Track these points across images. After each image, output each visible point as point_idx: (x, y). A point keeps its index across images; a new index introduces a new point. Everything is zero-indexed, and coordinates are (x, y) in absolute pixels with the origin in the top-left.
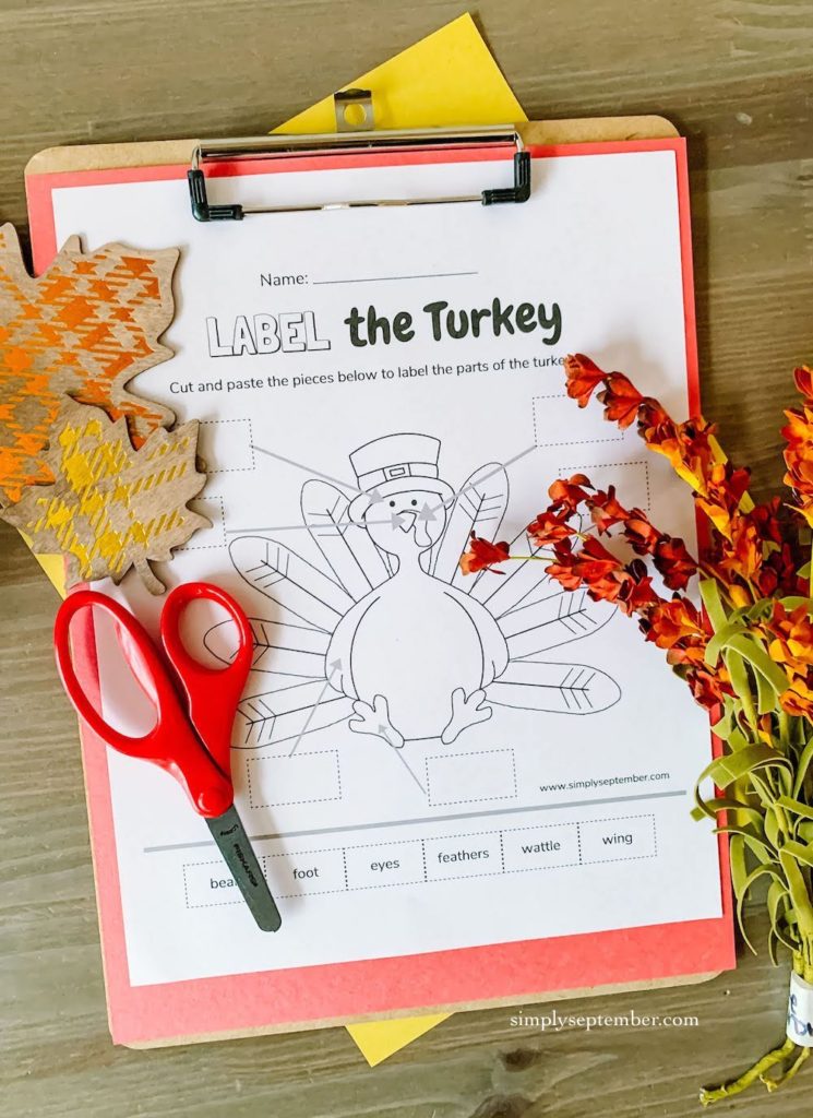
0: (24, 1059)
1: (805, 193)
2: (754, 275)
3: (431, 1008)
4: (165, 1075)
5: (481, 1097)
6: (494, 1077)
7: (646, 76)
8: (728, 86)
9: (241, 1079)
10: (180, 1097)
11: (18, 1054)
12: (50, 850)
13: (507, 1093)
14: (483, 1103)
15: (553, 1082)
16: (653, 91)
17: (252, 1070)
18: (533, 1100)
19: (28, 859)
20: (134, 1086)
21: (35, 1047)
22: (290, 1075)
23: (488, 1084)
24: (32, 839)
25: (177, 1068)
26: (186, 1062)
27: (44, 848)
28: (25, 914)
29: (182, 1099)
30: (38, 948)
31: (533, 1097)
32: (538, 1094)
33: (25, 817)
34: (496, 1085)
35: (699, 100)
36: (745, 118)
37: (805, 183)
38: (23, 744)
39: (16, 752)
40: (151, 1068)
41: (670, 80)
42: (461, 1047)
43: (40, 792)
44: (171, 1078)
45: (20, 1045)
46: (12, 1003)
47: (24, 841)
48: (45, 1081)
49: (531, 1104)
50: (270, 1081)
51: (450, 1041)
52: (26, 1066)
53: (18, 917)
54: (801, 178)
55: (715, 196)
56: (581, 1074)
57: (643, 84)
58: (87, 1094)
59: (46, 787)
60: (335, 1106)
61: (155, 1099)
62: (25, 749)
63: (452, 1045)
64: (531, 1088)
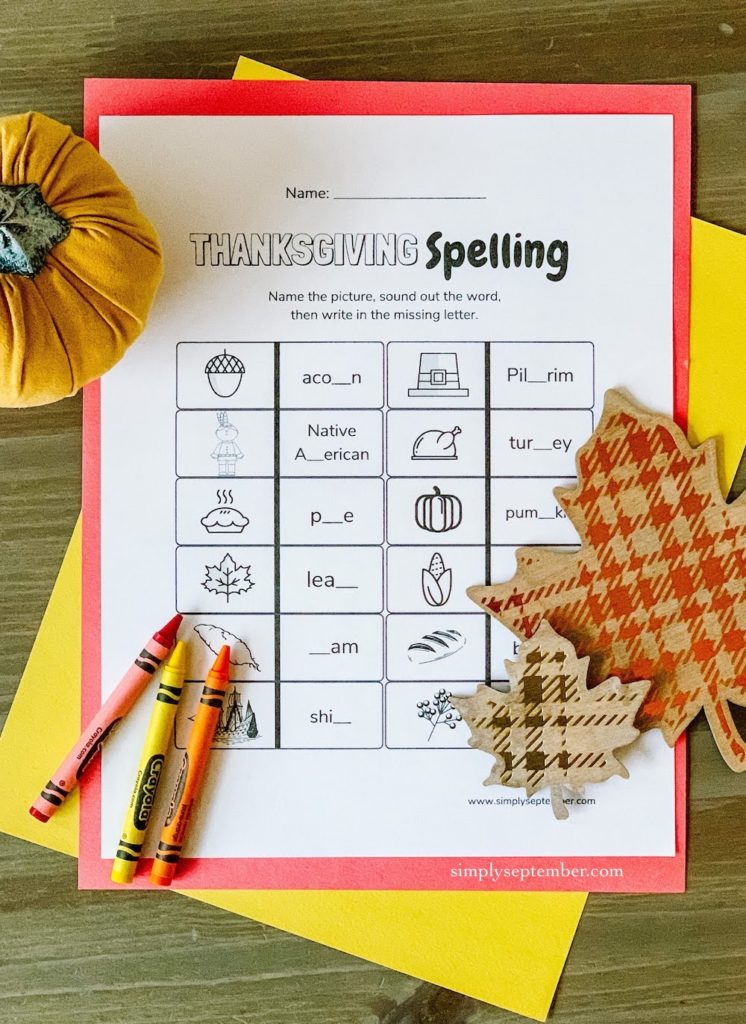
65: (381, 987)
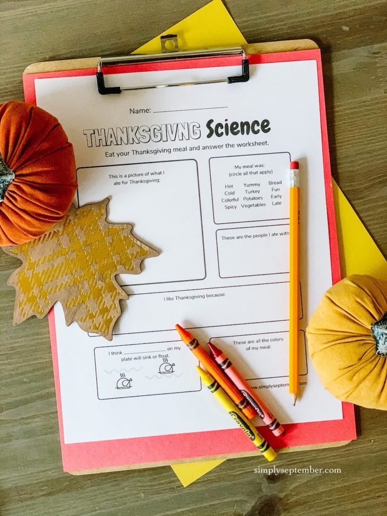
0: (42, 487)
1: (377, 60)
2: (357, 100)
3: (212, 457)
4: (109, 492)
5: (257, 496)
6: (263, 486)
7: (298, 13)
8: (337, 14)
9: (143, 492)
10: (116, 502)
11: (40, 484)
12: (49, 388)
13: (269, 494)
14: (258, 500)
15: (291, 488)
16: (301, 19)
17: (148, 488)
18: (282, 497)
19: (39, 393)
20: (94, 497)
21: (48, 481)
22: (165, 490)
23: (260, 490)
24: (40, 383)
25: (114, 488)
26: (117, 485)
27: (46, 387)
28: (39, 418)
29: (116, 503)
30: (46, 434)
31: (282, 495)
32: (284, 494)
33: (37, 373)
34: (264, 490)
35: (323, 22)
36: (346, 28)
37: (376, 55)
38: (34, 339)
39: (32, 343)
40: (102, 489)
41: (309, 14)
42: (246, 473)
43: (44, 360)
44: (110, 493)
45: (41, 480)
46: (36, 460)
47: (37, 384)
48: (54, 497)
49: (281, 499)
50: (158, 493)
51: (240, 470)
52: (44, 490)
53: (36, 420)
54: (374, 53)
55: (335, 65)
56: (305, 483)
57: (296, 17)
58: (72, 502)
59: (46, 358)
60: (188, 504)
61: (104, 503)
62: (36, 341)
63: (241, 472)
64: (281, 491)
65: (235, 508)
